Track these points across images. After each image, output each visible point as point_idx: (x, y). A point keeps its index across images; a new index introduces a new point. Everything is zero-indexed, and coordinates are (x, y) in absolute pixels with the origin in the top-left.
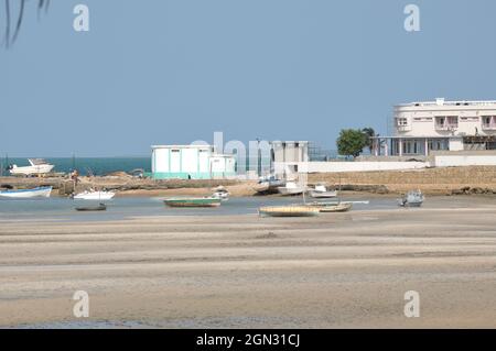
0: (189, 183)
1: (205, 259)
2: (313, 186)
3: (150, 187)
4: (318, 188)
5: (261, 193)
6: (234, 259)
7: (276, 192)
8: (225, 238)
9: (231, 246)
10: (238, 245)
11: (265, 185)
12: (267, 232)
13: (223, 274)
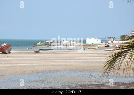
0: (93, 45)
1: (93, 59)
2: (115, 45)
3: (85, 45)
4: (116, 46)
5: (106, 46)
6: (98, 59)
7: (109, 46)
8: (97, 55)
9: (98, 56)
10: (99, 56)
11: (107, 45)
12: (105, 54)
13: (95, 62)
